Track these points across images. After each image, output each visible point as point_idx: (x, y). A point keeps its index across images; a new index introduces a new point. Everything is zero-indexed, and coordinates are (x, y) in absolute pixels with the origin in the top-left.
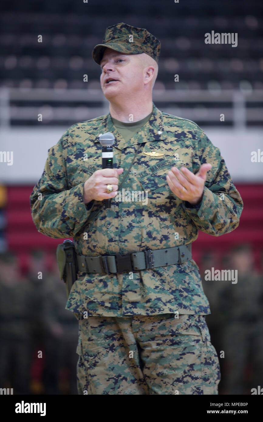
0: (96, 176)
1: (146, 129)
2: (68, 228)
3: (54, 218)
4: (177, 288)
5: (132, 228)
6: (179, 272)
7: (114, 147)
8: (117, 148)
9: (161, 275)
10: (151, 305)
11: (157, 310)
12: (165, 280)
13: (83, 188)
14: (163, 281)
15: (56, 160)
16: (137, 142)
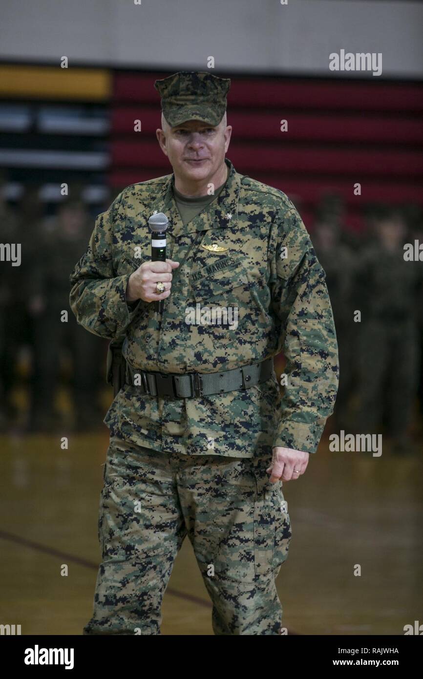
0: (143, 271)
1: (211, 211)
2: (108, 330)
3: (92, 314)
4: (232, 422)
5: (174, 346)
6: (241, 399)
7: (168, 232)
8: (171, 235)
9: (212, 404)
10: (191, 442)
11: (199, 449)
12: (217, 410)
13: (126, 283)
14: (214, 411)
15: (104, 234)
16: (196, 228)
